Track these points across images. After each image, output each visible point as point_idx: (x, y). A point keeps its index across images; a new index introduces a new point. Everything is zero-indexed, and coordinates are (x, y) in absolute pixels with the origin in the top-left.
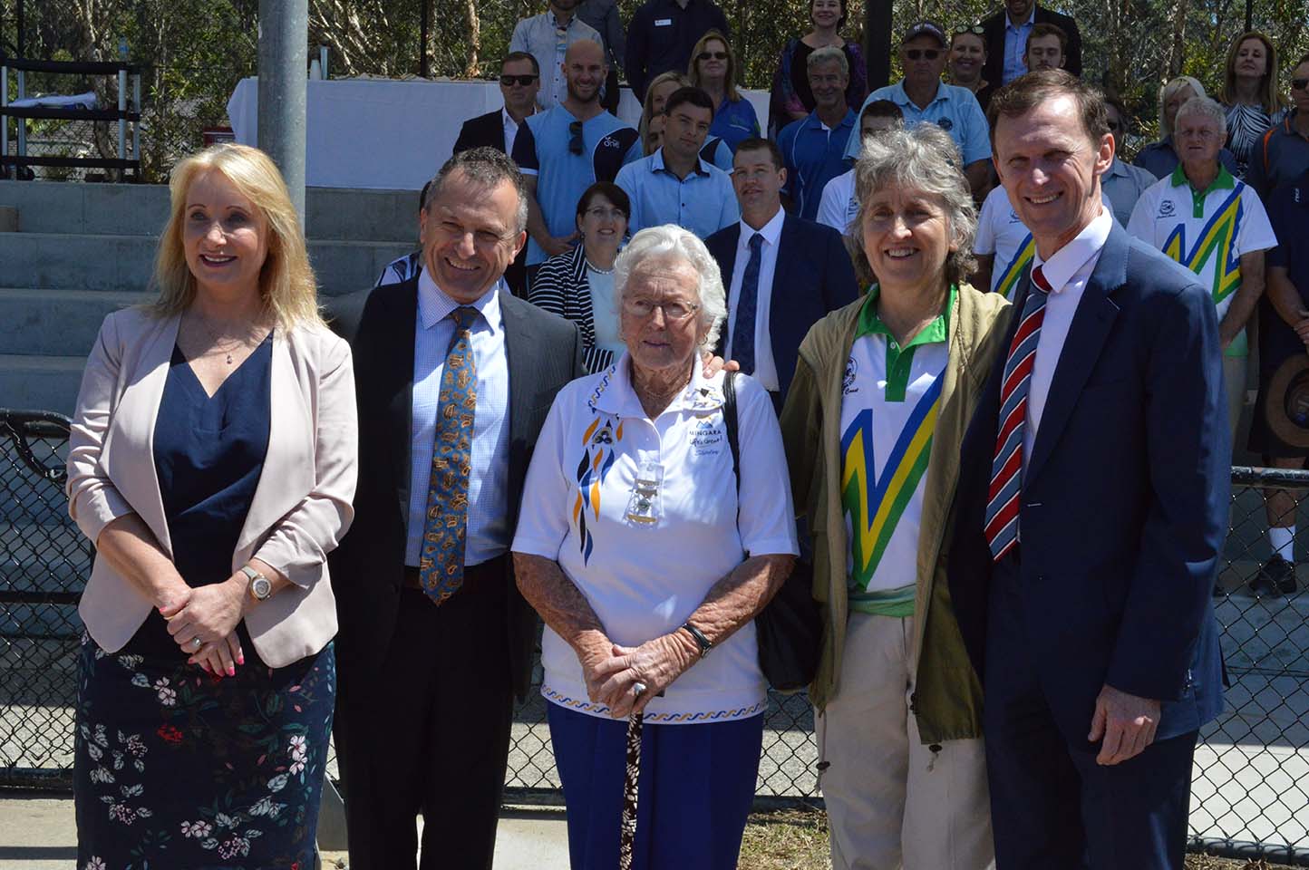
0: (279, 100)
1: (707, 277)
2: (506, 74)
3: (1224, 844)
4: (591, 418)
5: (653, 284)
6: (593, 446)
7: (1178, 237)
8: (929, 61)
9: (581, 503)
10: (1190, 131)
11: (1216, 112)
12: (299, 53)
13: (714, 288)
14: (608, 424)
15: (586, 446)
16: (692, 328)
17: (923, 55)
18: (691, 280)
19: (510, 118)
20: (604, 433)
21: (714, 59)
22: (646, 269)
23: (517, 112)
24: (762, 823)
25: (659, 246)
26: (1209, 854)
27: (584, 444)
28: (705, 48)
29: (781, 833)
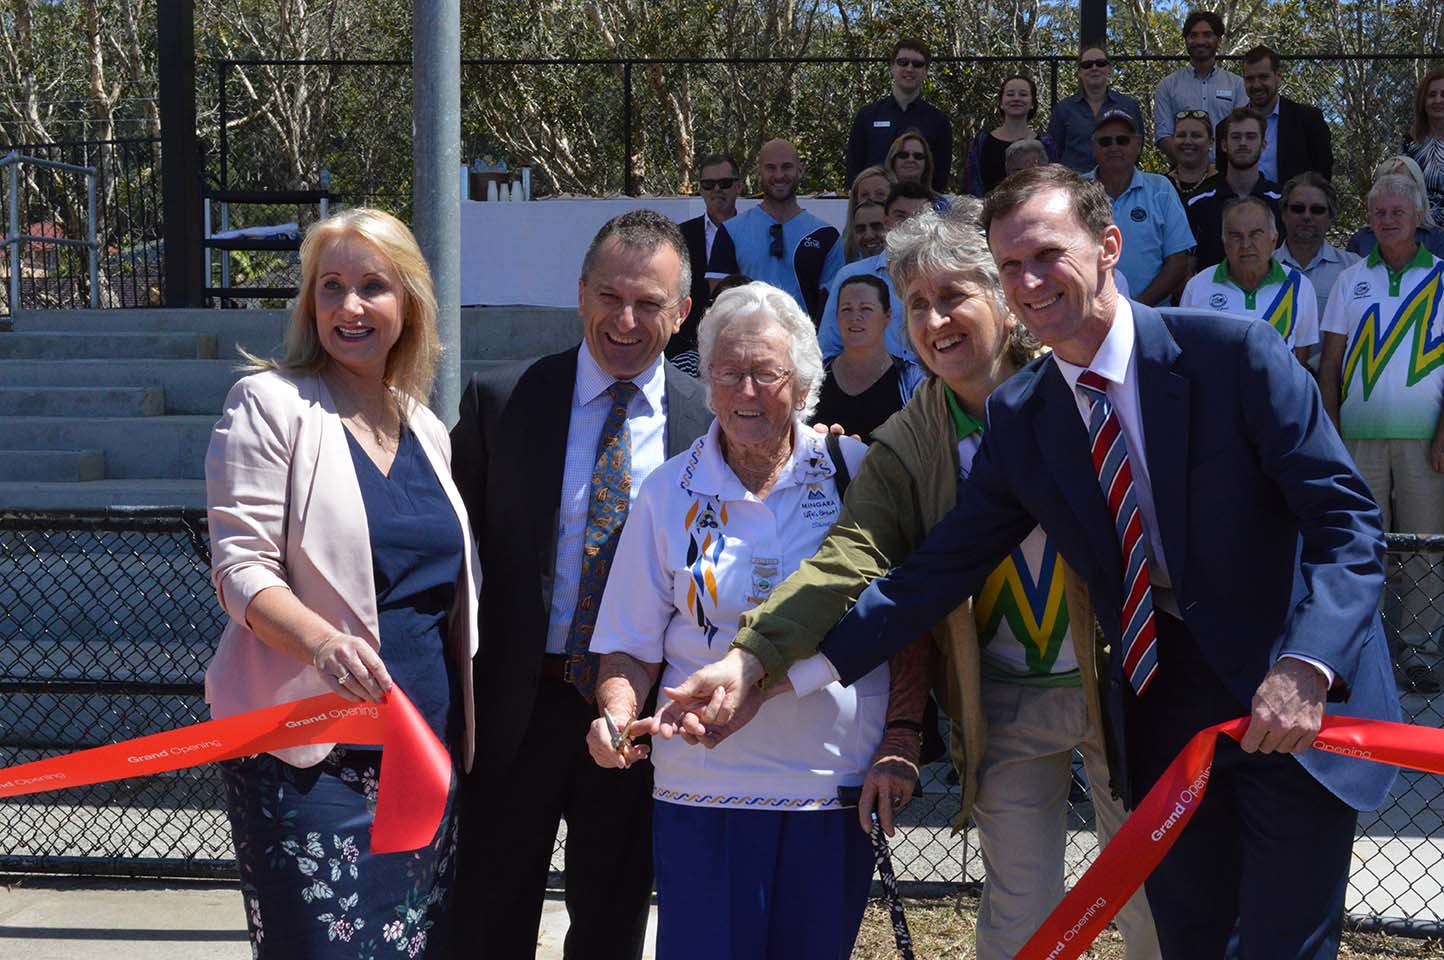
0: (433, 194)
1: (800, 338)
2: (707, 178)
3: (1403, 924)
4: (690, 502)
5: (740, 351)
6: (698, 530)
7: (1372, 316)
8: (1121, 147)
9: (694, 591)
10: (1383, 213)
11: (1409, 190)
12: (452, 148)
13: (808, 347)
14: (709, 508)
15: (690, 530)
16: (786, 393)
17: (1114, 142)
18: (781, 342)
19: (711, 223)
20: (707, 516)
21: (911, 158)
22: (731, 335)
23: (720, 217)
24: (930, 907)
25: (745, 308)
26: (1386, 933)
27: (687, 528)
28: (903, 146)
29: (947, 916)
